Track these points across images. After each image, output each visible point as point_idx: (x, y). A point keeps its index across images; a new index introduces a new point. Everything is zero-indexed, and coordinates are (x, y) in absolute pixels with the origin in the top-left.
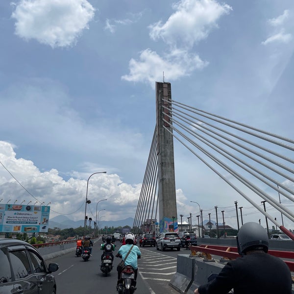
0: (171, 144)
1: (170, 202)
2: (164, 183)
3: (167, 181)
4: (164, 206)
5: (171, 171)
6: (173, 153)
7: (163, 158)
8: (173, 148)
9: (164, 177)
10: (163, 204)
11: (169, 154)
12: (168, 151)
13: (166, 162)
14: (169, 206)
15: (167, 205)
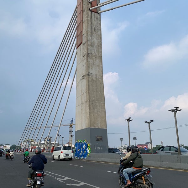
0: (99, 32)
1: (97, 104)
2: (90, 80)
3: (94, 77)
4: (90, 108)
5: (99, 66)
6: (101, 44)
7: (89, 47)
8: (101, 38)
9: (90, 71)
10: (89, 106)
11: (96, 44)
12: (96, 41)
13: (93, 53)
14: (96, 110)
15: (94, 109)
